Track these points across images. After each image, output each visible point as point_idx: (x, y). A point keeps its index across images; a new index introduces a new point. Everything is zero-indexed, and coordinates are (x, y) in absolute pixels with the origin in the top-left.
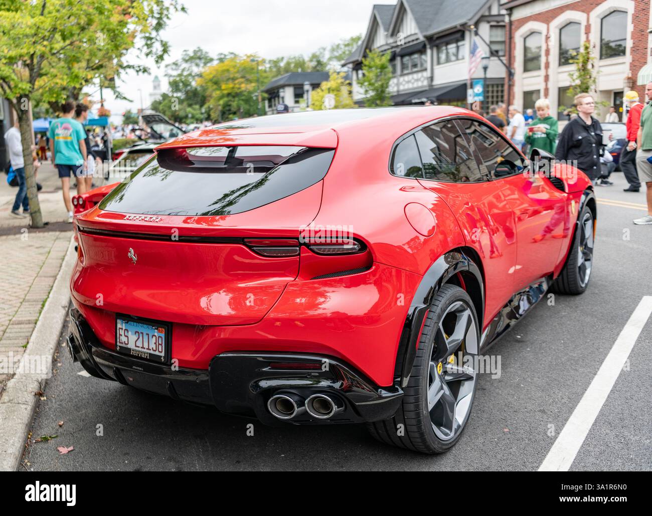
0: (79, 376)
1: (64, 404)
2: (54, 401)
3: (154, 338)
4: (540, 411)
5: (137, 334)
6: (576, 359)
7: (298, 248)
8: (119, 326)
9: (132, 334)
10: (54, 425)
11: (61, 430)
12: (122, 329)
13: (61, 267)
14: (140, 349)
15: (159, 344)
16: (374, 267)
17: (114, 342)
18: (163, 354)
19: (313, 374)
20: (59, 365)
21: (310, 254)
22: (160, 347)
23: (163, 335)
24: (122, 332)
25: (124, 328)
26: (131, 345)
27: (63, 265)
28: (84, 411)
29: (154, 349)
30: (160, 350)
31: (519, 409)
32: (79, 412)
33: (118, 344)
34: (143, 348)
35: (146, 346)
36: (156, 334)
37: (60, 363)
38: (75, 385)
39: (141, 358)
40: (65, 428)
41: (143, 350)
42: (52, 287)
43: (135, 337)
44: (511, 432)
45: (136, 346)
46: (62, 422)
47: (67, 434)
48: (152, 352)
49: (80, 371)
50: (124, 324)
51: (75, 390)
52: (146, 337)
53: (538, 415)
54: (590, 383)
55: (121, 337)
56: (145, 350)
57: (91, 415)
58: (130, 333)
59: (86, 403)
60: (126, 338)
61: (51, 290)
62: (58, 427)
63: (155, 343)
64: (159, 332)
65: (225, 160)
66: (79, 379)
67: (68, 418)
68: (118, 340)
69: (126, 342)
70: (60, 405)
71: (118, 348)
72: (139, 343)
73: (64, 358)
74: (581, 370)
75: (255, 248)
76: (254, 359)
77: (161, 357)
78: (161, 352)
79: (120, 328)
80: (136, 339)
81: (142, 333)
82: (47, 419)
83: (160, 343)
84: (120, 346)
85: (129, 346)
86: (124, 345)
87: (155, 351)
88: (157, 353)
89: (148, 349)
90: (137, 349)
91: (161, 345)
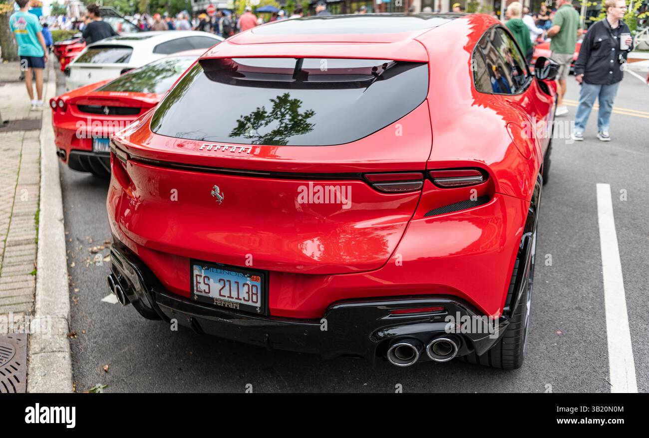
0: (104, 303)
1: (99, 339)
2: (87, 338)
3: (246, 287)
4: (576, 308)
5: (222, 282)
6: (577, 250)
7: (421, 182)
8: (196, 272)
9: (214, 282)
10: (98, 370)
11: (108, 377)
12: (201, 276)
13: (40, 172)
14: (226, 299)
15: (253, 294)
16: (495, 200)
17: (189, 290)
18: (258, 305)
19: (436, 318)
20: (76, 290)
21: (437, 190)
22: (255, 297)
23: (258, 284)
24: (201, 280)
25: (203, 275)
26: (214, 294)
27: (43, 169)
28: (126, 349)
29: (247, 298)
30: (255, 299)
31: (559, 308)
32: (121, 349)
33: (195, 292)
34: (230, 297)
35: (234, 294)
36: (248, 282)
37: (76, 288)
38: (104, 315)
39: (228, 309)
40: (112, 374)
41: (230, 299)
42: (39, 196)
43: (220, 286)
44: (564, 334)
45: (220, 295)
46: (107, 366)
47: (118, 382)
48: (243, 302)
49: (103, 297)
50: (203, 271)
51: (106, 322)
52: (234, 286)
53: (578, 314)
54: (602, 275)
55: (199, 285)
56: (234, 300)
57: (136, 353)
58: (211, 280)
59: (125, 338)
60: (207, 286)
61: (39, 200)
62: (103, 373)
63: (248, 293)
64: (253, 280)
65: (293, 72)
66: (106, 308)
67: (111, 359)
68: (195, 288)
69: (207, 291)
70: (96, 342)
71: (196, 298)
72: (225, 292)
73: (79, 281)
74: (588, 261)
75: (375, 185)
76: (375, 308)
77: (257, 307)
78: (257, 302)
79: (197, 275)
80: (221, 287)
81: (229, 281)
82: (87, 363)
83: (254, 291)
84: (197, 295)
85: (210, 295)
86: (203, 294)
87: (248, 301)
88: (250, 303)
89: (238, 298)
90: (222, 298)
91: (256, 294)
